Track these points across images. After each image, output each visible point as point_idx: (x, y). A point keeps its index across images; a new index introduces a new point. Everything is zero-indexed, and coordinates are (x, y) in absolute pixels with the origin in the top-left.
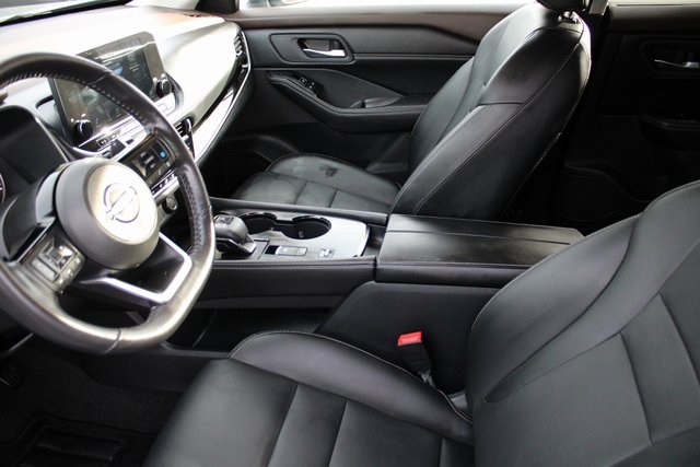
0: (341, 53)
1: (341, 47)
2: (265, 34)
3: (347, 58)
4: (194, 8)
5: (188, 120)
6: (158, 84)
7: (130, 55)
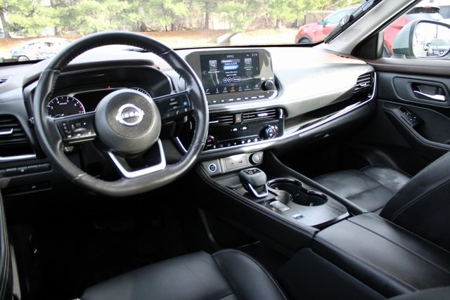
0: (442, 98)
1: (443, 94)
2: (391, 76)
3: (446, 103)
4: (350, 53)
5: (281, 111)
6: (265, 82)
7: (248, 61)
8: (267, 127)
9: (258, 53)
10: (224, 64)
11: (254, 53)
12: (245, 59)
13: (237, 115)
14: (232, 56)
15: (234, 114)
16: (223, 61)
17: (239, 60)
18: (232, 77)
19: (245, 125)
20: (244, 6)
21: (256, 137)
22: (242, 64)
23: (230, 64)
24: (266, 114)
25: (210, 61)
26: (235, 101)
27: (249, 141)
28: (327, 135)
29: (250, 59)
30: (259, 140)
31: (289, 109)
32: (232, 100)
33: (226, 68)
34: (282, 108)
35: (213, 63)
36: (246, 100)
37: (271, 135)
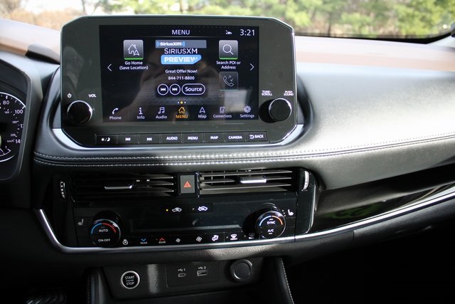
5: (307, 174)
6: (268, 103)
7: (228, 46)
8: (266, 210)
9: (257, 29)
10: (162, 51)
11: (245, 28)
12: (222, 42)
13: (183, 178)
14: (184, 32)
15: (176, 174)
16: (161, 44)
17: (203, 44)
18: (181, 82)
19: (206, 199)
20: (369, 19)
21: (233, 231)
22: (210, 55)
23: (179, 51)
24: (264, 181)
25: (126, 42)
26: (183, 142)
27: (216, 237)
28: (429, 227)
29: (235, 43)
30: (239, 239)
31: (328, 173)
32: (175, 138)
33: (167, 60)
34: (309, 171)
35: (133, 46)
36: (214, 142)
37: (270, 231)
